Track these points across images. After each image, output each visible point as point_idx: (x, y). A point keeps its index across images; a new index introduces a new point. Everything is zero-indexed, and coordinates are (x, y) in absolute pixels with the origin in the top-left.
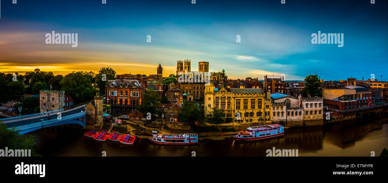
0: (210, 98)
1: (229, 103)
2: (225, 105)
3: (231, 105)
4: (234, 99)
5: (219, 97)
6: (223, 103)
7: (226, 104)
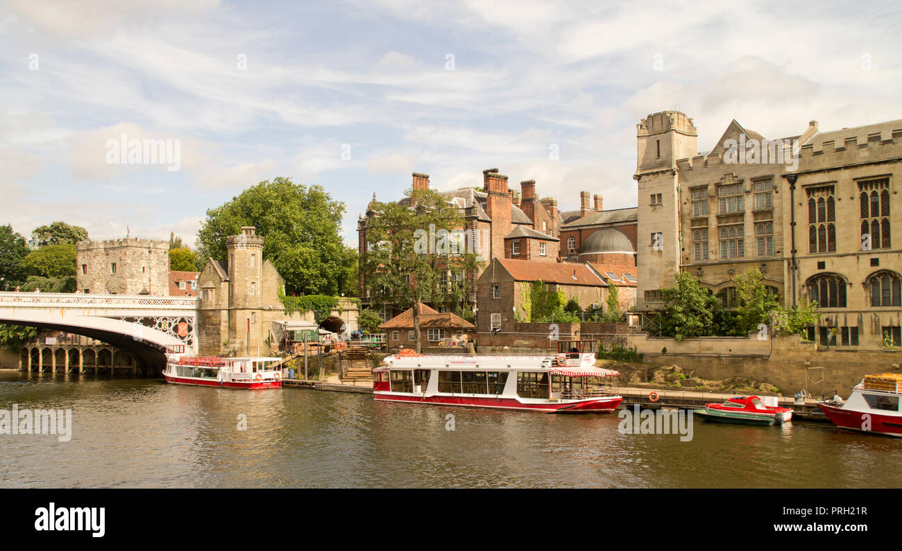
0: (660, 195)
1: (764, 217)
2: (741, 227)
3: (776, 228)
4: (792, 188)
5: (705, 187)
6: (728, 217)
7: (749, 220)
